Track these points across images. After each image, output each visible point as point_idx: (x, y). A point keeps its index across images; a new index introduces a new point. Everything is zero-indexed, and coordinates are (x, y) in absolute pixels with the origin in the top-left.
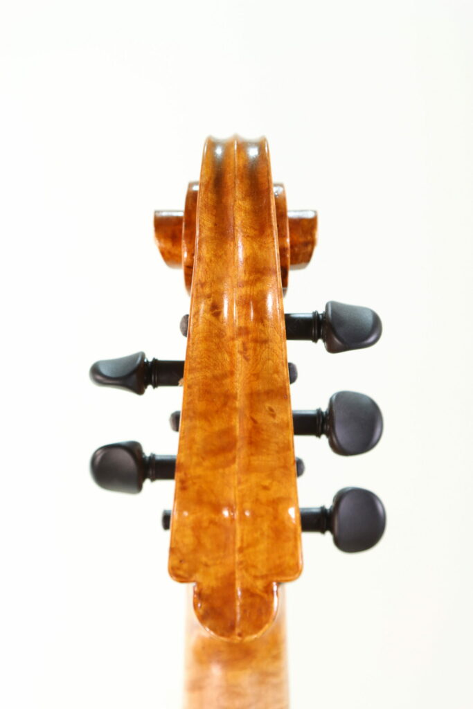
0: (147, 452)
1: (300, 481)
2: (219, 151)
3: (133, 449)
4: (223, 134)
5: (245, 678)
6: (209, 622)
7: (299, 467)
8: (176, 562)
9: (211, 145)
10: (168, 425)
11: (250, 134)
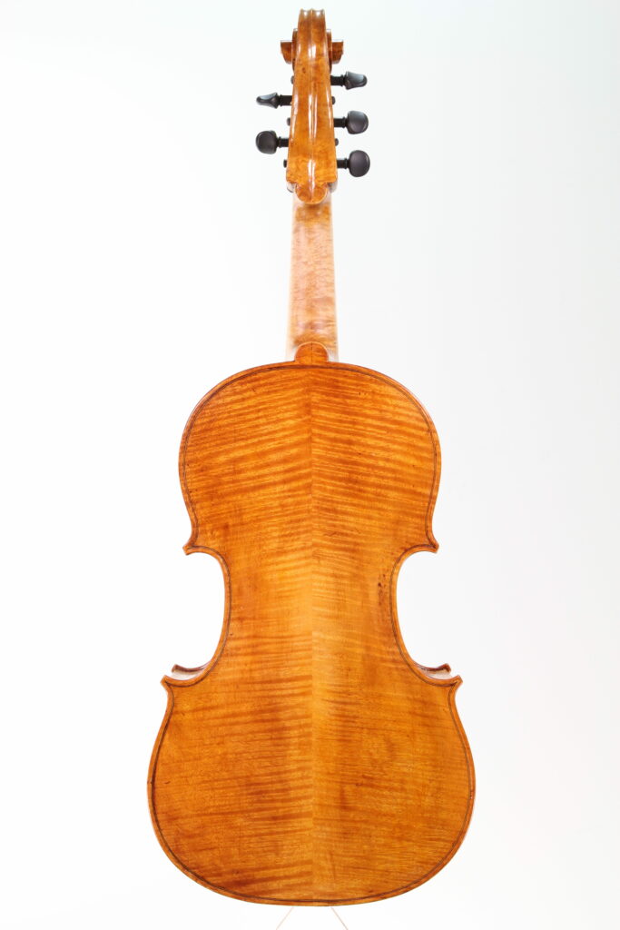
0: (278, 136)
1: (337, 147)
2: (305, 14)
3: (272, 134)
4: (307, 8)
5: (316, 226)
6: (302, 197)
7: (337, 142)
8: (289, 175)
9: (302, 11)
10: (286, 123)
11: (317, 8)
